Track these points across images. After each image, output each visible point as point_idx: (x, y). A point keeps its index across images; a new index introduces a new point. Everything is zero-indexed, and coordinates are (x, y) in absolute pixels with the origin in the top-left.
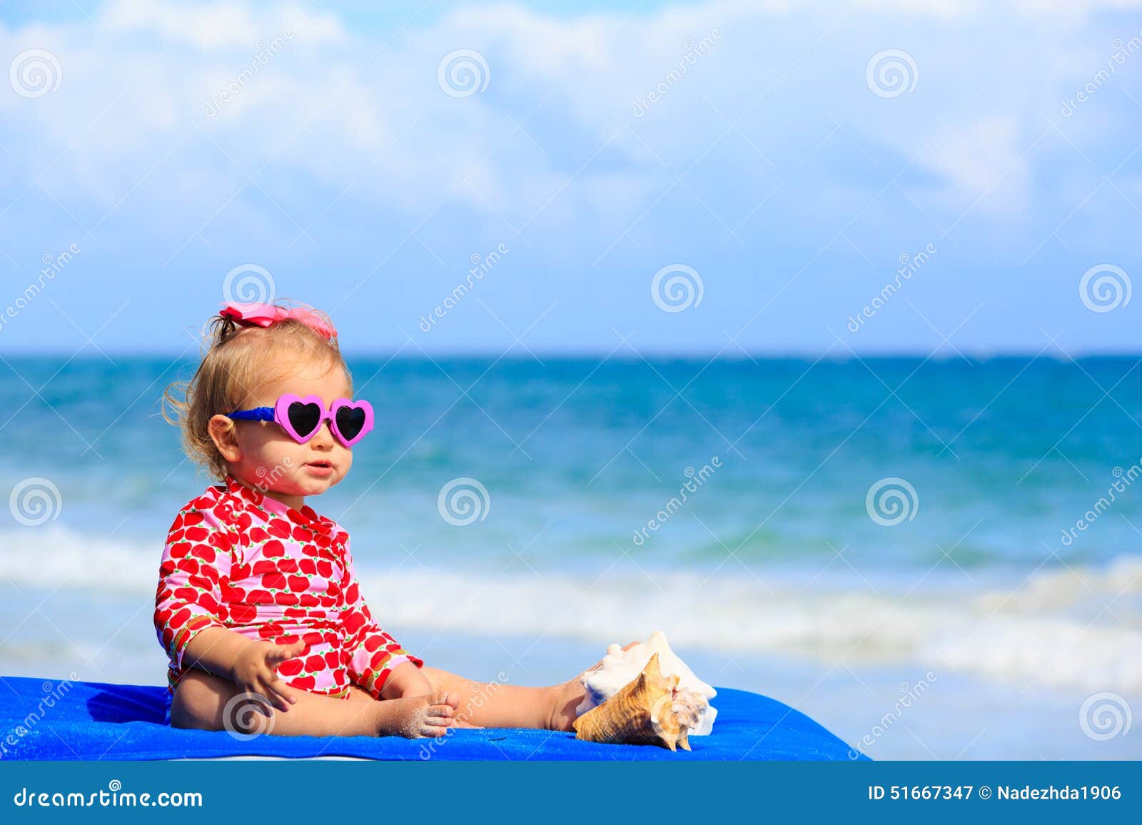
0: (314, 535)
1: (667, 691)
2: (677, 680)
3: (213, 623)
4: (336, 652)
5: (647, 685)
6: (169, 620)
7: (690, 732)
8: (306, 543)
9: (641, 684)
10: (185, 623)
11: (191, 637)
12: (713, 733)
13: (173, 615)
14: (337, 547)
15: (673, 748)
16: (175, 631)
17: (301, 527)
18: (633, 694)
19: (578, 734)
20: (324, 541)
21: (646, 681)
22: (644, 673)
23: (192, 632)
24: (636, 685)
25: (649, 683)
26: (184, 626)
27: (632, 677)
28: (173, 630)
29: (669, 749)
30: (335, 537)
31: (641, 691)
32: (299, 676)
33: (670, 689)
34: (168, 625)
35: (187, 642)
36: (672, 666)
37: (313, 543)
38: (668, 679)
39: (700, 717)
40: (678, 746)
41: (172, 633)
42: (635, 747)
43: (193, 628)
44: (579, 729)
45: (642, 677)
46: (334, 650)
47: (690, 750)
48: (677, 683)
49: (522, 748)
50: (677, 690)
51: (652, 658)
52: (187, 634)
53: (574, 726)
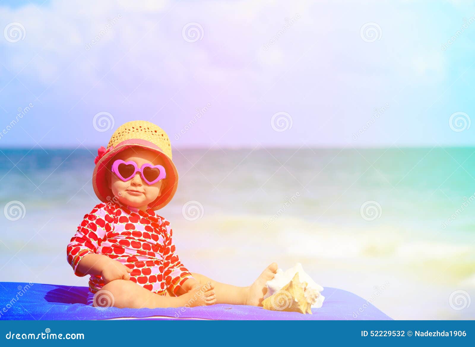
0: (151, 222)
1: (302, 288)
2: (307, 284)
3: (89, 252)
4: (162, 274)
5: (293, 285)
6: (71, 251)
7: (312, 306)
8: (146, 225)
9: (291, 285)
10: (78, 253)
11: (80, 259)
12: (322, 307)
13: (73, 249)
14: (162, 228)
15: (304, 313)
16: (74, 256)
17: (145, 218)
18: (287, 289)
19: (264, 307)
20: (155, 225)
21: (293, 283)
22: (292, 280)
23: (80, 257)
24: (289, 286)
25: (294, 284)
26: (77, 254)
27: (287, 282)
28: (73, 256)
29: (303, 313)
30: (161, 224)
31: (291, 289)
32: (146, 284)
33: (303, 287)
34: (71, 253)
35: (79, 261)
36: (304, 278)
37: (150, 225)
38: (303, 283)
39: (316, 300)
40: (307, 312)
41: (72, 257)
42: (288, 312)
43: (81, 255)
44: (264, 305)
45: (291, 282)
46: (161, 274)
47: (312, 314)
48: (307, 286)
49: (239, 312)
50: (307, 288)
51: (296, 274)
52: (78, 258)
53: (262, 304)
